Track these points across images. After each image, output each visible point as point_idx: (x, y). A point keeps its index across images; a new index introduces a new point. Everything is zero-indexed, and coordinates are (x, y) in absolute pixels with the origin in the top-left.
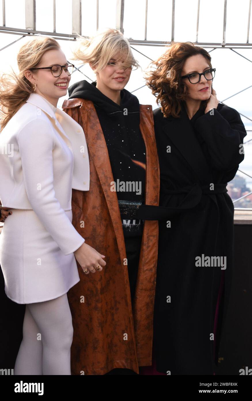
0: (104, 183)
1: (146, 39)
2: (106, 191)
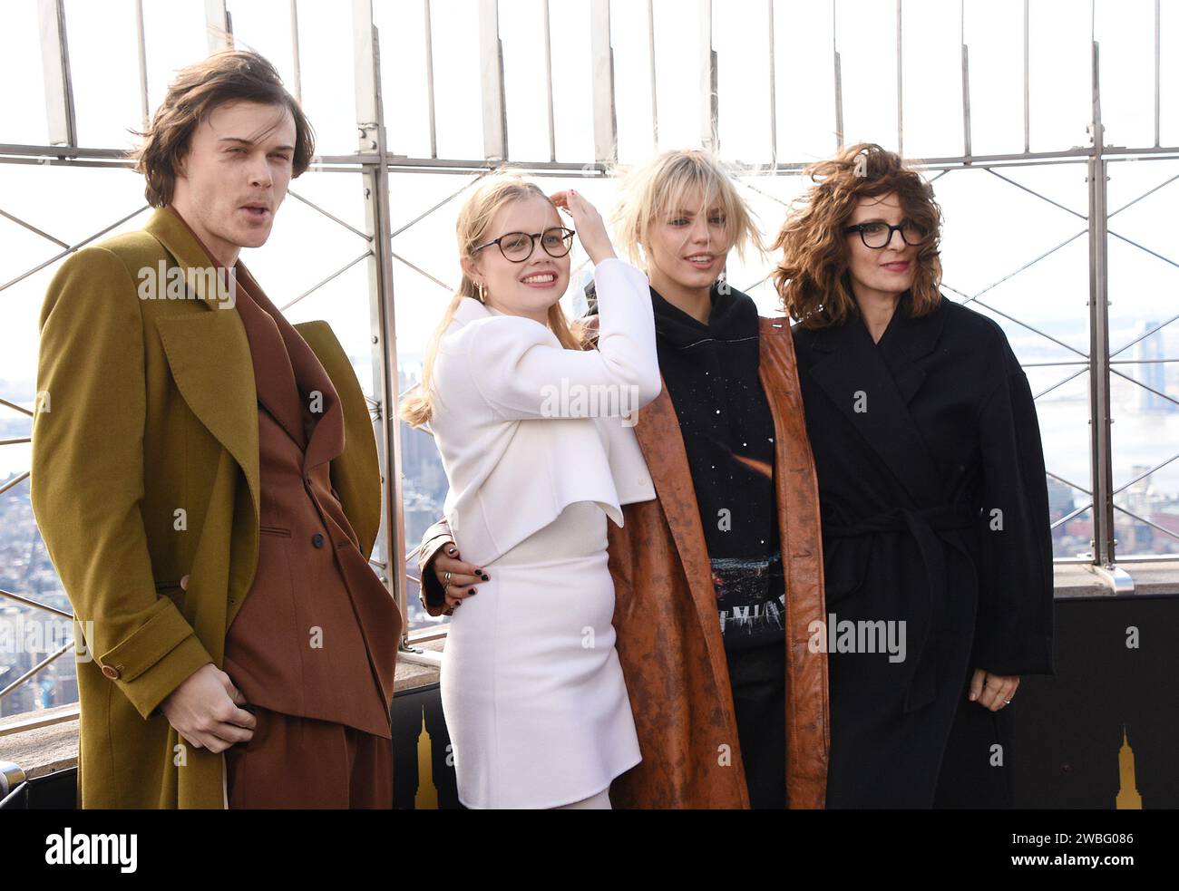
1: (775, 160)
2: (681, 538)
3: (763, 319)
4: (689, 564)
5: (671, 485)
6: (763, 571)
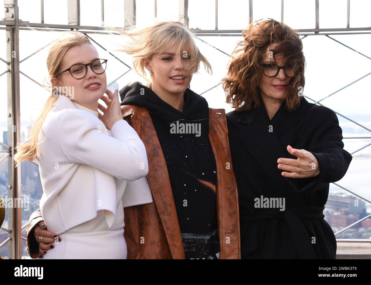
0: (163, 212)
1: (217, 28)
2: (166, 222)
3: (211, 109)
4: (169, 236)
5: (161, 194)
6: (208, 240)
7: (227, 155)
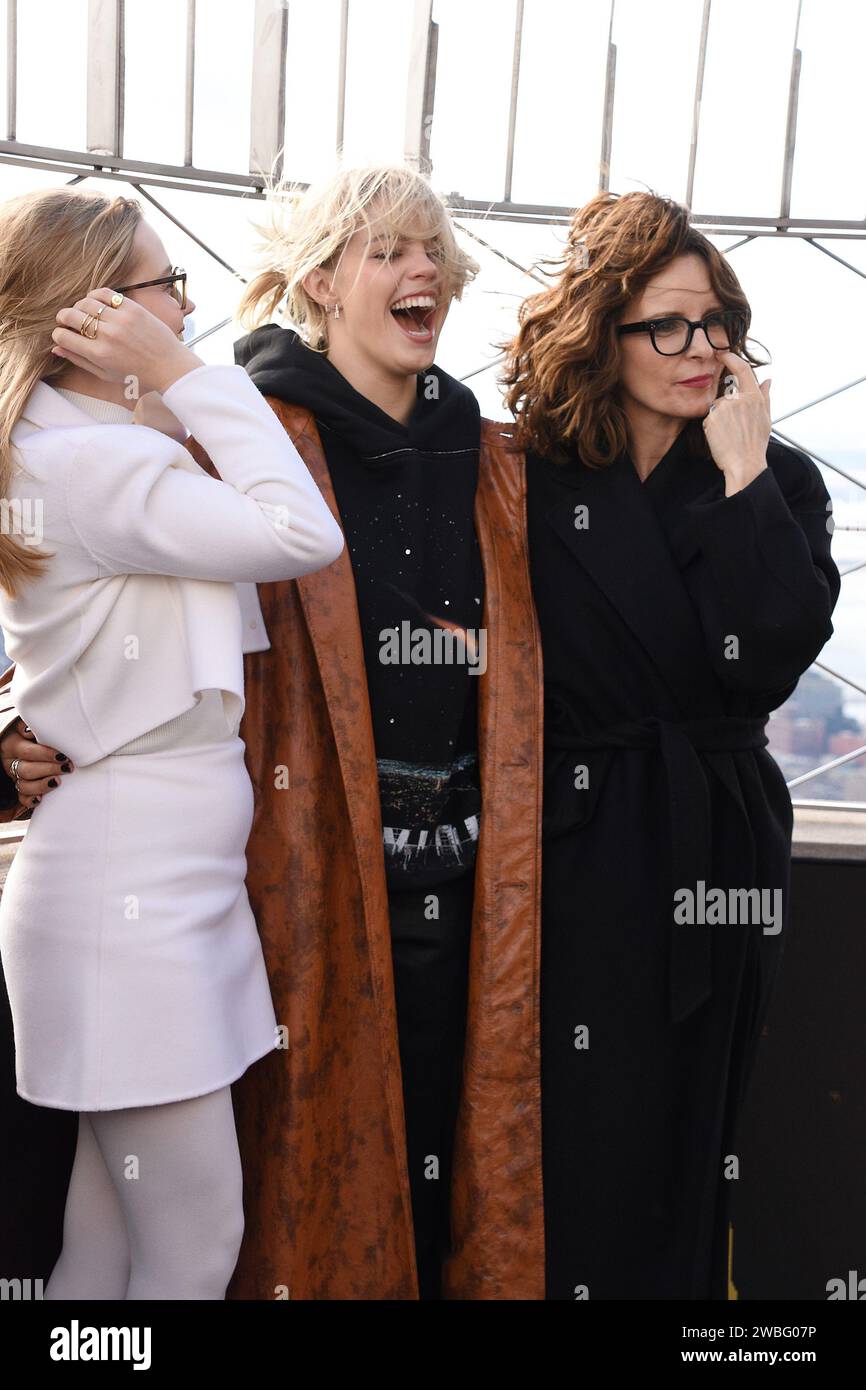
0: (337, 699)
1: (508, 199)
2: (341, 727)
3: (488, 422)
4: (348, 765)
5: (335, 650)
6: (444, 785)
7: (518, 553)
